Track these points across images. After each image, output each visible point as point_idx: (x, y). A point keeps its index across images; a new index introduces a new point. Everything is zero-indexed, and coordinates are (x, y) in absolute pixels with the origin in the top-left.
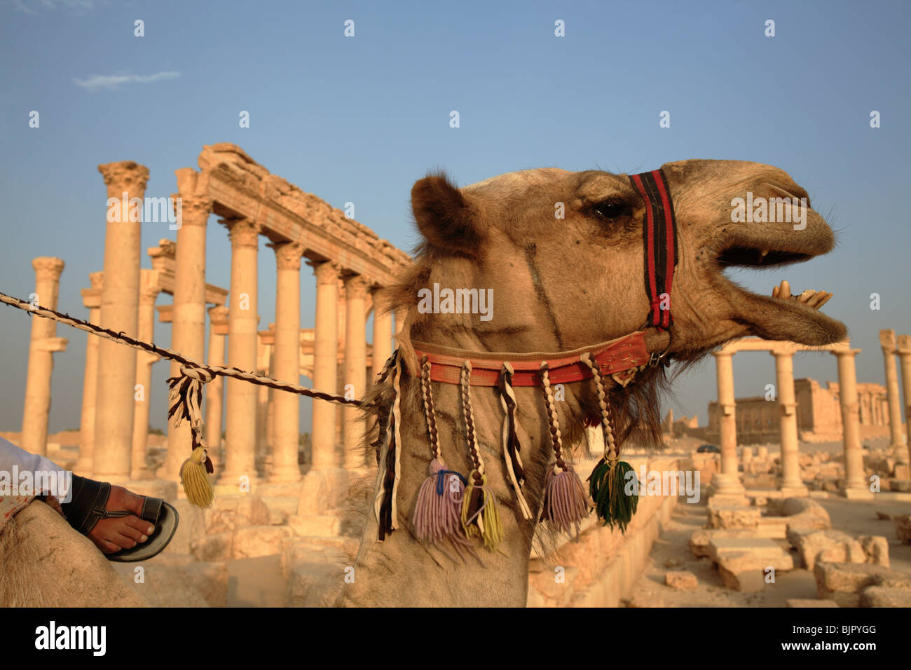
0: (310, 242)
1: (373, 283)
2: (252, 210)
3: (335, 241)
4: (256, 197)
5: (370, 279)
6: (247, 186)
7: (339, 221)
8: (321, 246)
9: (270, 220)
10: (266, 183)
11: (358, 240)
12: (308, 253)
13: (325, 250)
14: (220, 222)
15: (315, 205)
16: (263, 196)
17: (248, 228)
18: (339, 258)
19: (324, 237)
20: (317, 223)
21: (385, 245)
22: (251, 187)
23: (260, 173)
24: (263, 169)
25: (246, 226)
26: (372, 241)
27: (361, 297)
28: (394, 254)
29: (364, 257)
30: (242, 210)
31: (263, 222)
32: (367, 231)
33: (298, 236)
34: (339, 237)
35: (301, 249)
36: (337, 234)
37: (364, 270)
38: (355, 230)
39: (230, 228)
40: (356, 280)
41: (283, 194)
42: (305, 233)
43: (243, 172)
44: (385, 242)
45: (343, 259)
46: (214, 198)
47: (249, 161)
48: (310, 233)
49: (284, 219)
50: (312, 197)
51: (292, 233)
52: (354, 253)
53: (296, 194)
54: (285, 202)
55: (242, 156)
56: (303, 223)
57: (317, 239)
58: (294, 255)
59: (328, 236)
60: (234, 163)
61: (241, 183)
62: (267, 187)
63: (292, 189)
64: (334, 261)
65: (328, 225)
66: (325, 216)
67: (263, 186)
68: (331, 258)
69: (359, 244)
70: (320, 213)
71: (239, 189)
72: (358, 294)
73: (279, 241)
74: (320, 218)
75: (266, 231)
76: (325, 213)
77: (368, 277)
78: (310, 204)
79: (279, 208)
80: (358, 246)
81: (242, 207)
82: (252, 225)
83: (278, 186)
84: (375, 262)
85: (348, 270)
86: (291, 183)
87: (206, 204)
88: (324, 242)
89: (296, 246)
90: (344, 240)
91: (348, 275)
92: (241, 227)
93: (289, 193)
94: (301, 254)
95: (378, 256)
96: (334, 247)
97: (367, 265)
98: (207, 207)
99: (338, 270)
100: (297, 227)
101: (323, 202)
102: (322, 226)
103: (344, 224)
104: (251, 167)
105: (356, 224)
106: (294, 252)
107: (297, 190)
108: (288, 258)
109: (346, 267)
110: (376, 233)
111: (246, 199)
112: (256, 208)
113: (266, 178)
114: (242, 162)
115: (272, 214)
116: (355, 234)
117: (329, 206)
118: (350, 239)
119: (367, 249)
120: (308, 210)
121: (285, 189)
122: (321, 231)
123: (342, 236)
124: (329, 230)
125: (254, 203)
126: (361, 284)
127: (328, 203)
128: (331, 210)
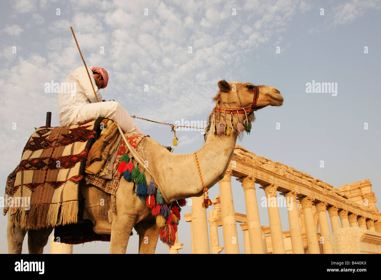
0: (279, 183)
1: (314, 199)
2: (250, 172)
3: (291, 181)
4: (251, 166)
5: (312, 197)
6: (246, 161)
7: (292, 172)
8: (285, 185)
9: (258, 175)
10: (255, 159)
11: (303, 180)
12: (279, 189)
13: (287, 186)
14: (237, 180)
15: (279, 166)
16: (254, 165)
17: (249, 180)
18: (295, 189)
19: (286, 180)
20: (282, 175)
21: (318, 181)
22: (248, 162)
23: (251, 156)
24: (252, 154)
25: (249, 179)
26: (310, 180)
27: (310, 207)
28: (323, 185)
29: (308, 187)
30: (245, 173)
31: (255, 177)
32: (307, 175)
33: (273, 181)
34: (293, 180)
35: (276, 187)
36: (293, 178)
37: (308, 194)
38: (301, 176)
39: (241, 182)
40: (305, 199)
41: (263, 163)
42: (276, 179)
43: (244, 156)
44: (317, 180)
45: (297, 189)
46: (233, 169)
47: (245, 151)
48: (279, 179)
49: (265, 174)
50: (277, 163)
51: (270, 180)
52: (302, 186)
53: (269, 162)
54: (264, 166)
55: (242, 150)
56: (274, 175)
57: (283, 181)
58: (273, 190)
59: (288, 179)
60: (239, 153)
61: (243, 161)
62: (255, 161)
63: (267, 161)
64: (293, 191)
65: (287, 174)
66: (285, 171)
67: (253, 161)
68: (291, 190)
69: (304, 181)
70: (282, 170)
71: (243, 164)
72: (308, 205)
73: (265, 185)
74: (282, 172)
75: (258, 181)
76: (284, 169)
77: (311, 197)
78: (277, 166)
79: (262, 170)
80: (304, 183)
81: (245, 171)
82: (251, 179)
83: (260, 160)
84: (313, 189)
85: (300, 194)
86: (266, 158)
87: (229, 172)
88: (286, 182)
89: (273, 186)
90: (295, 180)
91: (301, 197)
92: (246, 180)
93: (266, 162)
94: (276, 189)
95: (315, 187)
96: (291, 185)
97: (310, 191)
98: (230, 173)
99: (295, 195)
100: (272, 177)
101: (283, 165)
102: (284, 175)
103: (294, 173)
104: (247, 154)
105: (301, 173)
106: (273, 189)
107: (270, 161)
108: (270, 192)
109: (299, 193)
110: (312, 176)
111: (247, 168)
112: (252, 171)
113: (254, 157)
114: (243, 152)
115: (259, 172)
116: (301, 178)
117: (286, 166)
118: (300, 180)
119: (309, 184)
120: (276, 169)
121: (264, 161)
122: (284, 178)
123: (295, 179)
124: (287, 177)
125: (250, 169)
126: (308, 201)
127: (285, 165)
128: (288, 168)
